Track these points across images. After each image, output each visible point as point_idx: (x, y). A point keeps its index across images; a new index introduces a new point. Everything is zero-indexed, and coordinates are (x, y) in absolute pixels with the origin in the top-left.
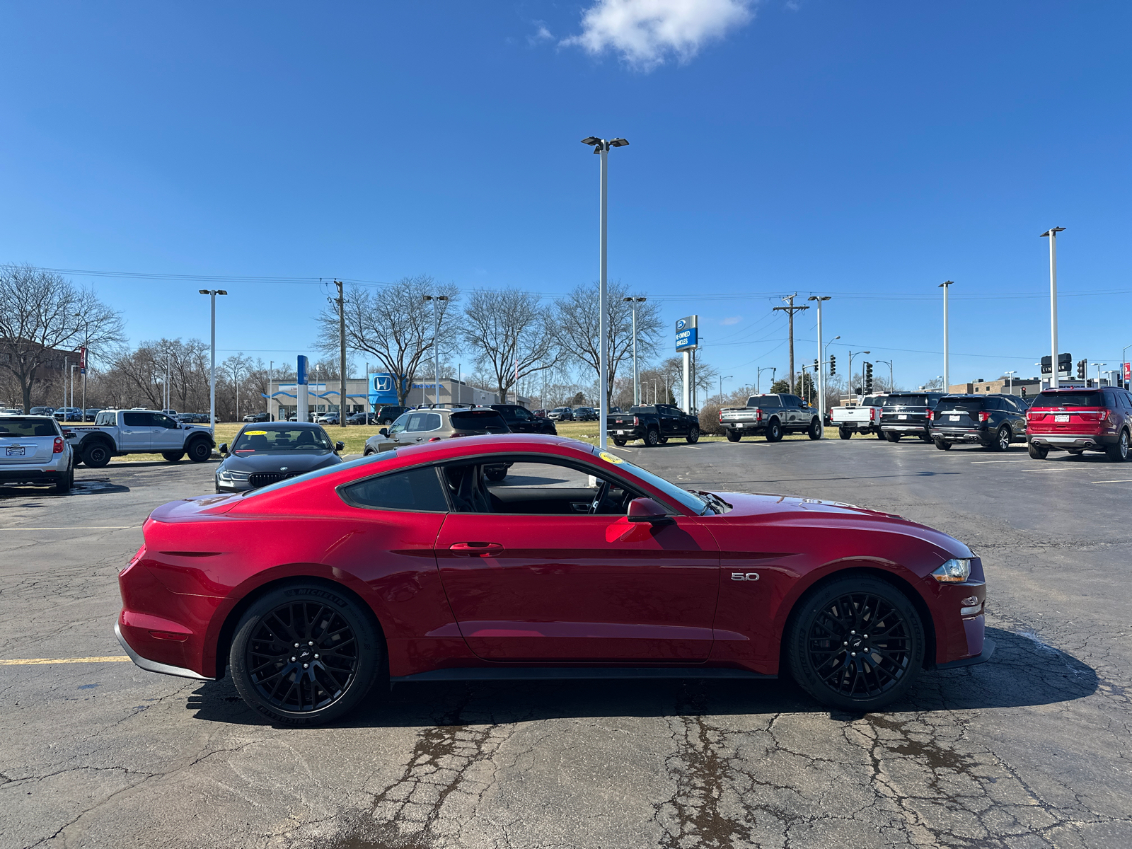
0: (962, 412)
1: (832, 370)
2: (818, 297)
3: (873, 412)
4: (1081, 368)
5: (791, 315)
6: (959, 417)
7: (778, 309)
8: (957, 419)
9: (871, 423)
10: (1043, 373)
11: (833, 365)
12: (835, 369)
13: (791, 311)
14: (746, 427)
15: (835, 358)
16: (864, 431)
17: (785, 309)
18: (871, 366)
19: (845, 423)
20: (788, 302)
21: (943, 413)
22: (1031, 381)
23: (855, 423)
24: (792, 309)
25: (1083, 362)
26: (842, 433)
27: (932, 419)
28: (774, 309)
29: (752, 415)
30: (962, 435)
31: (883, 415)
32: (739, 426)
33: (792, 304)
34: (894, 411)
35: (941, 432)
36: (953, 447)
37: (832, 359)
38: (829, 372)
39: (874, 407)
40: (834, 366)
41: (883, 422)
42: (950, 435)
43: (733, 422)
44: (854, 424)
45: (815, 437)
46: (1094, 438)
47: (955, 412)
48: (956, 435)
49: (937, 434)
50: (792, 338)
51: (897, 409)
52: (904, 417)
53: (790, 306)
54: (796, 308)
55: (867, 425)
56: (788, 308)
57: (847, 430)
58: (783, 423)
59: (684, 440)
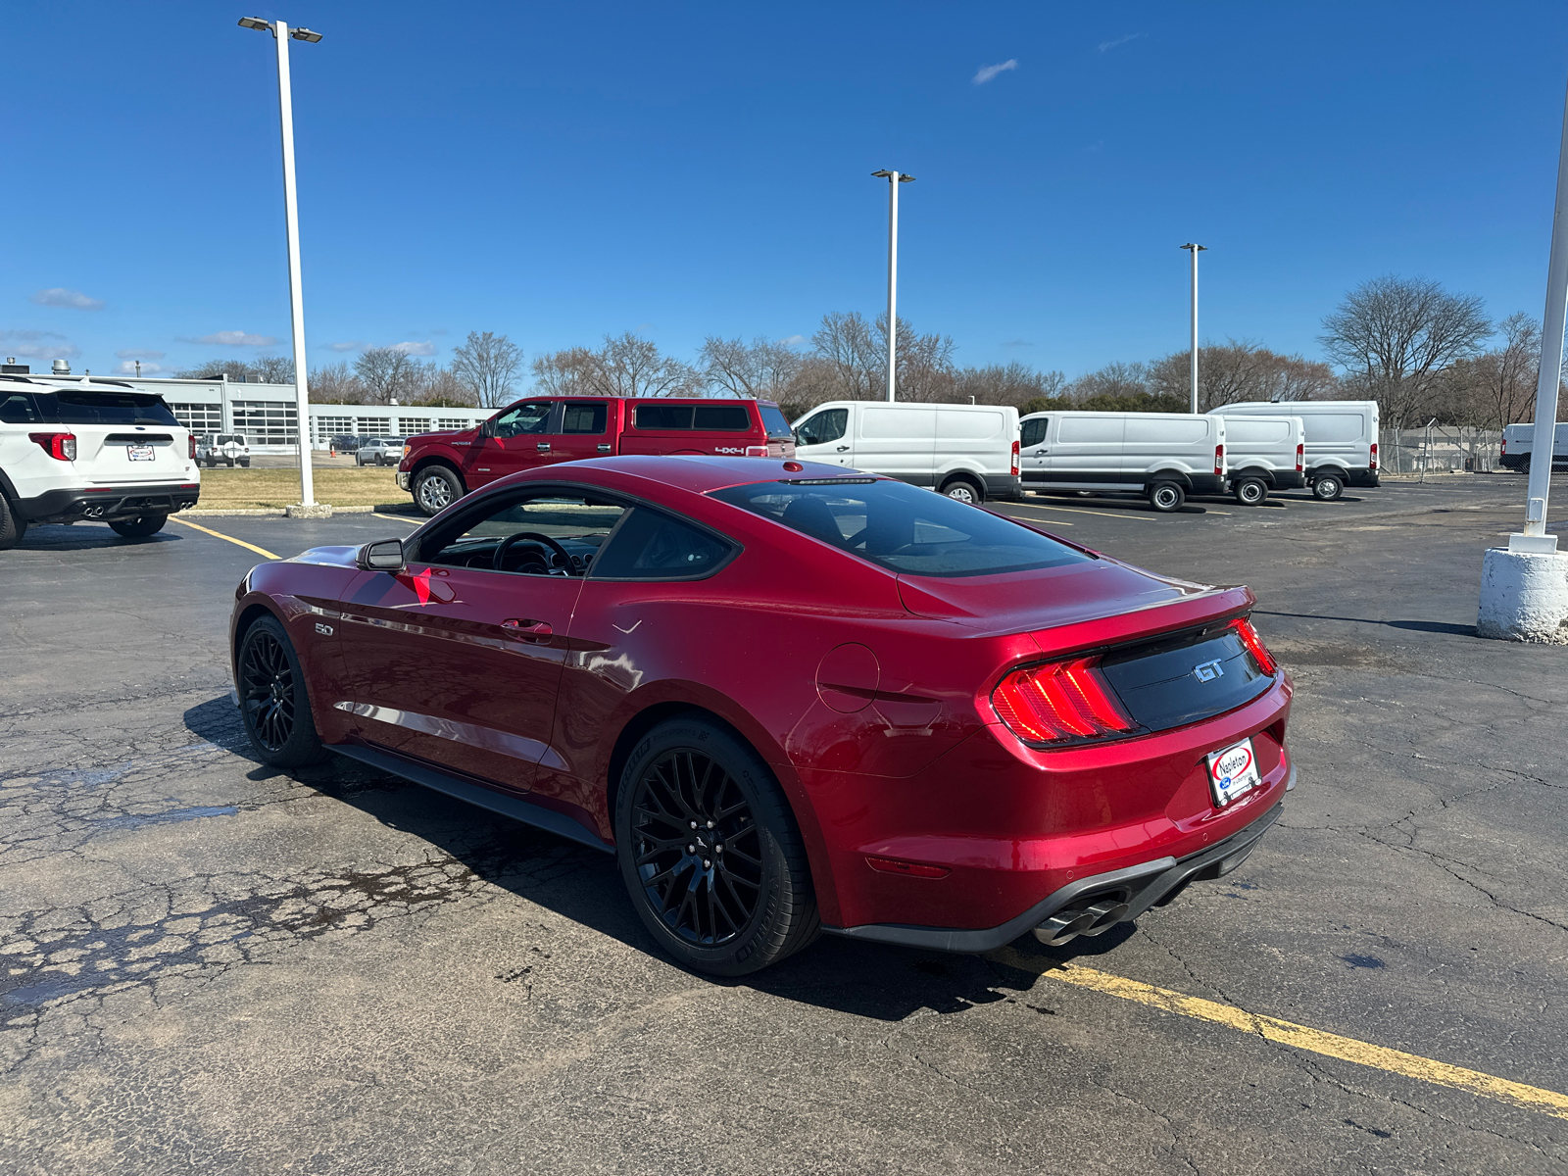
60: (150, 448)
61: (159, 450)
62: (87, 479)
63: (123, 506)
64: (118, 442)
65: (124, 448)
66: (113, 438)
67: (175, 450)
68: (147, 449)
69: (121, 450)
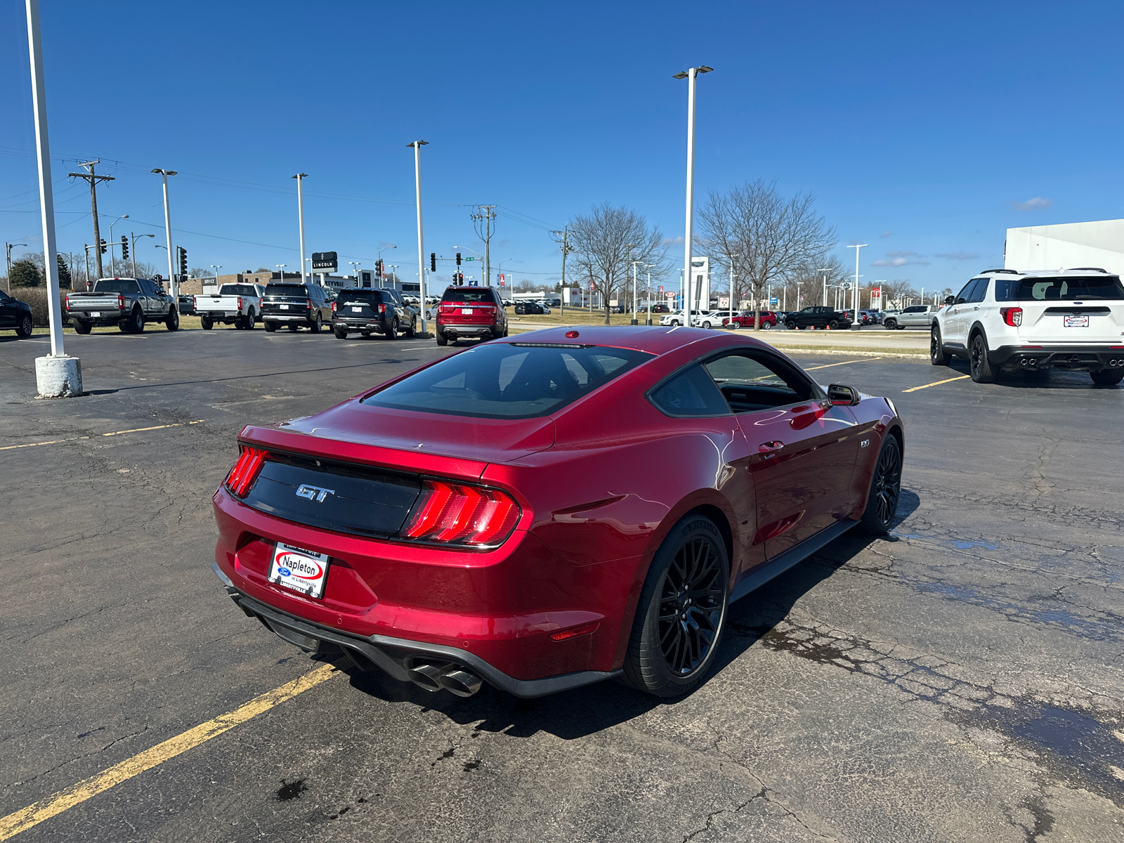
0: (364, 304)
1: (124, 253)
2: (163, 170)
3: (240, 300)
4: (378, 267)
5: (93, 185)
6: (361, 308)
7: (75, 175)
8: (359, 310)
9: (240, 313)
10: (314, 268)
11: (125, 247)
12: (128, 252)
13: (93, 181)
14: (105, 316)
15: (127, 240)
16: (228, 320)
17: (84, 177)
18: (186, 252)
19: (211, 312)
20: (89, 170)
21: (345, 304)
22: (294, 274)
23: (223, 312)
24: (93, 177)
25: (380, 262)
26: (205, 323)
27: (335, 310)
28: (70, 175)
29: (111, 301)
30: (364, 326)
31: (264, 304)
32: (96, 315)
33: (93, 172)
34: (269, 301)
35: (344, 322)
36: (349, 336)
37: (123, 241)
38: (121, 255)
39: (242, 297)
40: (127, 248)
41: (264, 311)
42: (353, 325)
43: (87, 311)
44: (221, 314)
45: (173, 327)
46: (490, 328)
47: (356, 303)
48: (359, 325)
49: (340, 324)
50: (96, 212)
51: (272, 299)
52: (286, 307)
53: (91, 174)
54: (99, 177)
55: (235, 314)
56: (89, 176)
57: (210, 319)
58: (146, 312)
59: (13, 333)
60: (1086, 318)
61: (1095, 319)
62: (1026, 339)
63: (1051, 359)
64: (1054, 313)
65: (1062, 318)
66: (1051, 311)
67: (1113, 319)
68: (1082, 318)
69: (1059, 319)
